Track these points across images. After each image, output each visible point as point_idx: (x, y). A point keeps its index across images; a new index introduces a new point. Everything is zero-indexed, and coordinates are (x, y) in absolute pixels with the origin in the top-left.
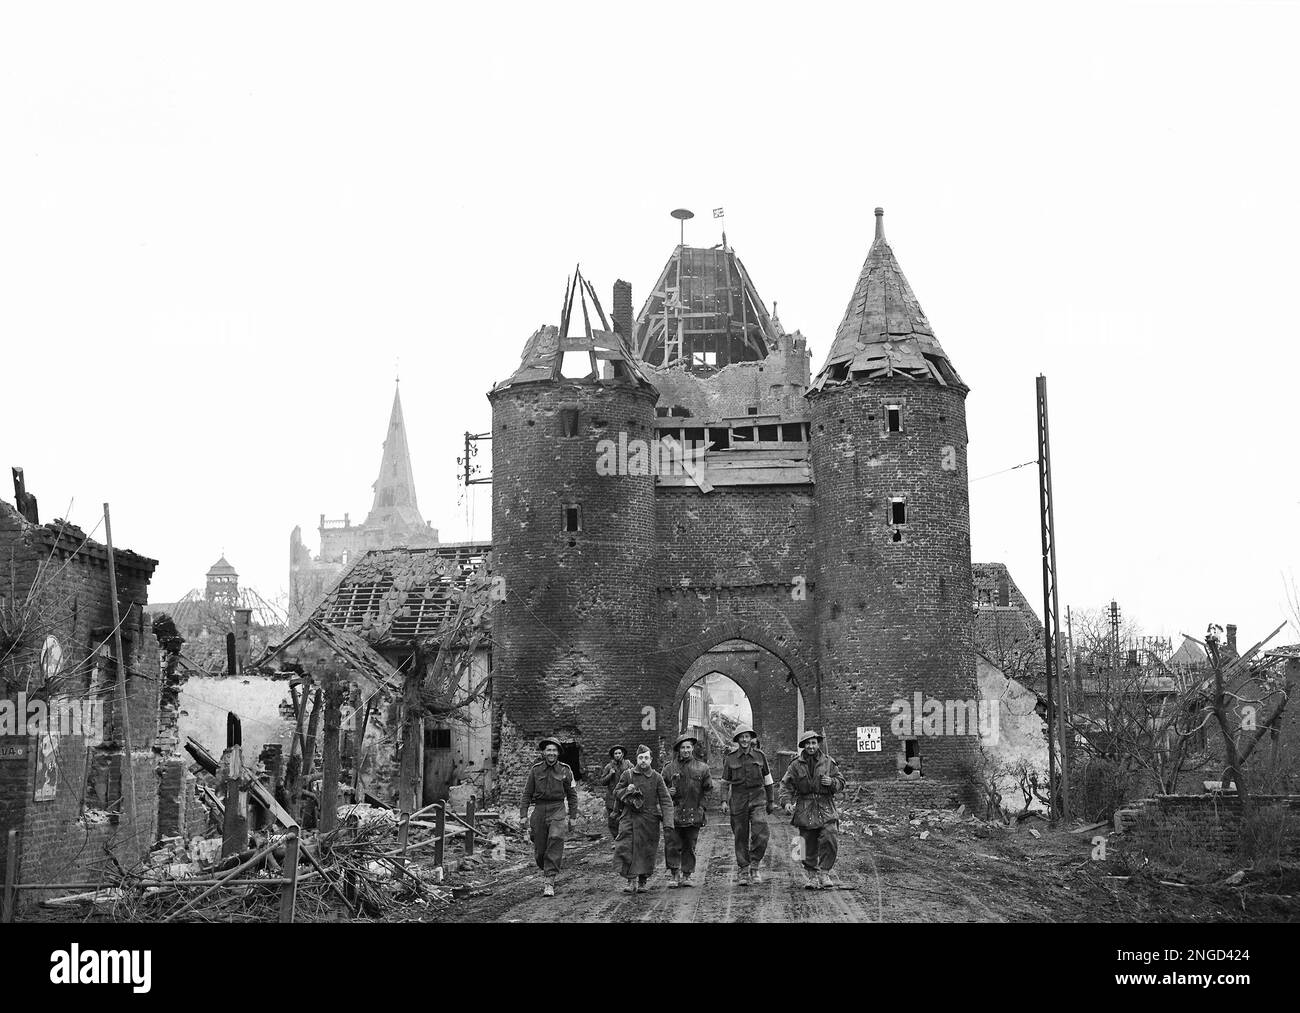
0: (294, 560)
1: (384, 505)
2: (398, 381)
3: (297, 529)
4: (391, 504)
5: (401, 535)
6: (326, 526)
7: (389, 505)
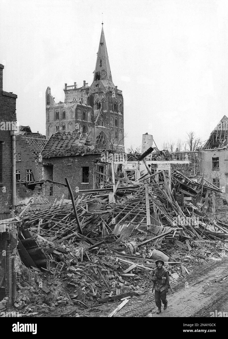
0: (48, 103)
1: (96, 80)
2: (103, 24)
3: (49, 89)
4: (99, 79)
5: (102, 92)
6: (68, 89)
7: (98, 80)
